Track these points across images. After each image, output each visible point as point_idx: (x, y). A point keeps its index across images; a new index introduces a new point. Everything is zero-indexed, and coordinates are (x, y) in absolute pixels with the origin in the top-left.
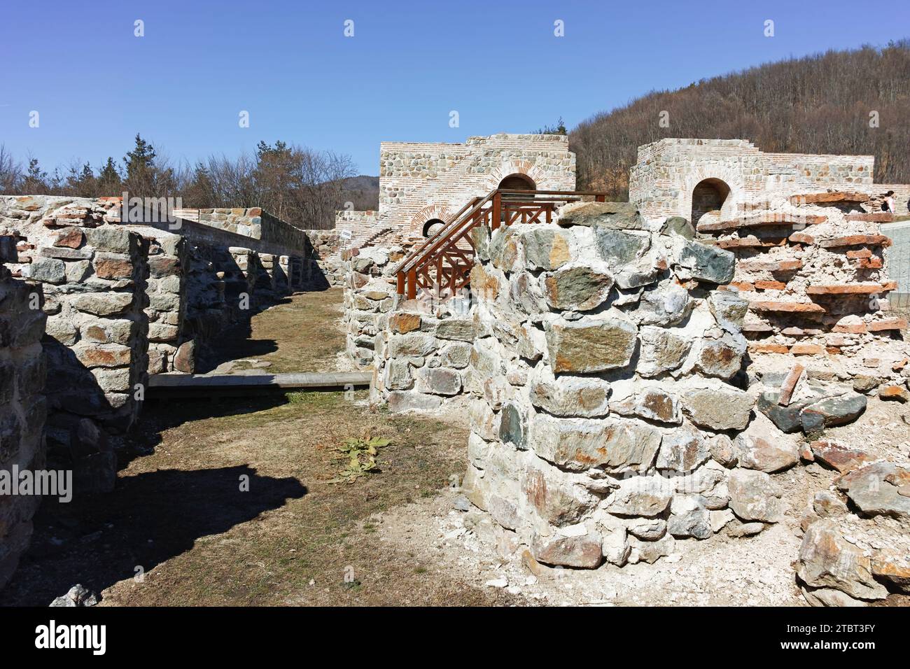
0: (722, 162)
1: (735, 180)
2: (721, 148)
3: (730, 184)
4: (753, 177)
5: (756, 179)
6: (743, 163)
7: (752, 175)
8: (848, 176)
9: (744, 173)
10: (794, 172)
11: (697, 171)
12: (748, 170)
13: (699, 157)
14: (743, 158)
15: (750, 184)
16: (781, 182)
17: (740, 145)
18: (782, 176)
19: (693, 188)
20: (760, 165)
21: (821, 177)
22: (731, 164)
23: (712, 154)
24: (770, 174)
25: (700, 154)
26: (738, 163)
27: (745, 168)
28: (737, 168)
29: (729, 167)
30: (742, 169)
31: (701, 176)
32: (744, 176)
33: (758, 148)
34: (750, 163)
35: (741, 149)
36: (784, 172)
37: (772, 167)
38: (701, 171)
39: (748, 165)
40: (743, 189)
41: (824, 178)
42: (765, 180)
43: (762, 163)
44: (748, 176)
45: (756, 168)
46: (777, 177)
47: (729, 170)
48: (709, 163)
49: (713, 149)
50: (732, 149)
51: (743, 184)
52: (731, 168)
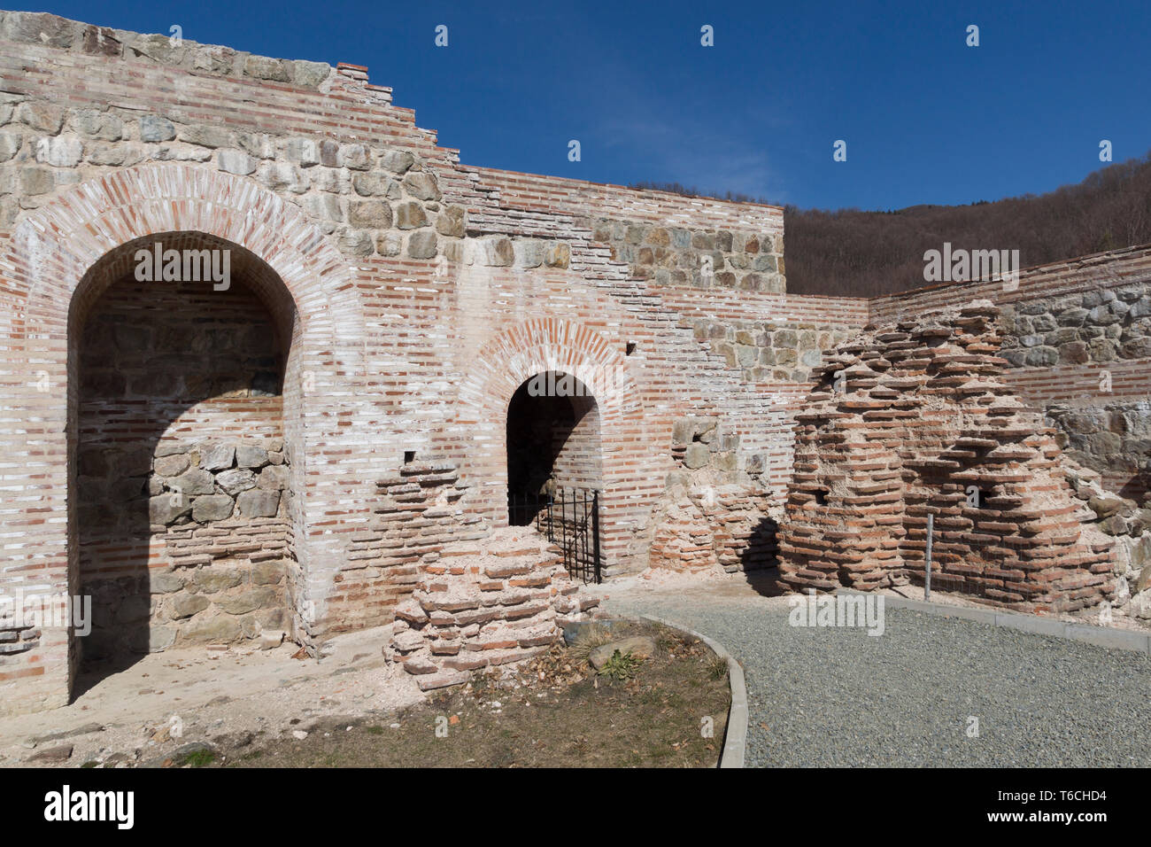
0: (236, 159)
1: (310, 250)
2: (227, 88)
3: (288, 268)
4: (398, 239)
5: (411, 248)
6: (344, 173)
7: (393, 233)
8: (722, 266)
9: (355, 220)
10: (567, 230)
11: (93, 191)
12: (369, 206)
13: (99, 119)
14: (344, 150)
15: (385, 271)
16: (518, 266)
17: (324, 87)
18: (519, 246)
19: (72, 282)
20: (427, 190)
21: (647, 267)
22: (285, 170)
23: (176, 111)
24: (474, 234)
25: (106, 104)
26: (323, 173)
27: (356, 198)
28: (319, 195)
29: (277, 185)
30: (343, 201)
31: (116, 221)
32: (353, 234)
33: (409, 114)
34: (380, 177)
35: (332, 106)
36: (526, 225)
37: (476, 202)
38: (115, 192)
39: (371, 182)
40: (354, 293)
41: (658, 269)
42: (454, 257)
43: (433, 180)
44: (374, 234)
45: (407, 199)
46: (502, 248)
47: (276, 200)
48: (163, 156)
49: (185, 86)
50: (284, 98)
51: (352, 271)
52: (288, 195)
